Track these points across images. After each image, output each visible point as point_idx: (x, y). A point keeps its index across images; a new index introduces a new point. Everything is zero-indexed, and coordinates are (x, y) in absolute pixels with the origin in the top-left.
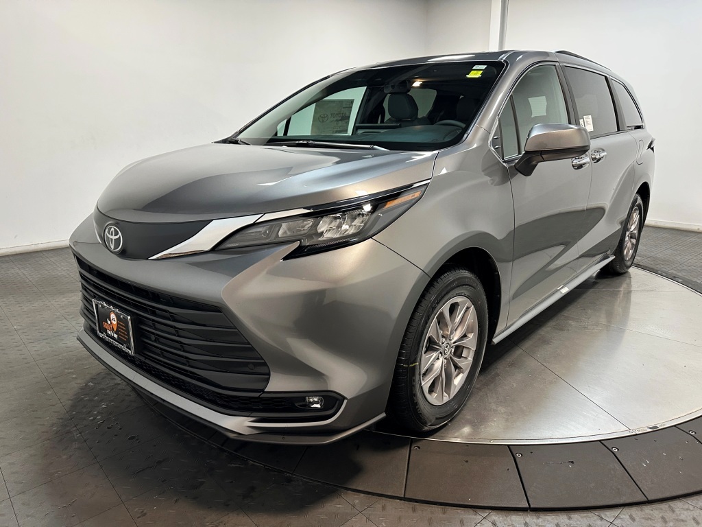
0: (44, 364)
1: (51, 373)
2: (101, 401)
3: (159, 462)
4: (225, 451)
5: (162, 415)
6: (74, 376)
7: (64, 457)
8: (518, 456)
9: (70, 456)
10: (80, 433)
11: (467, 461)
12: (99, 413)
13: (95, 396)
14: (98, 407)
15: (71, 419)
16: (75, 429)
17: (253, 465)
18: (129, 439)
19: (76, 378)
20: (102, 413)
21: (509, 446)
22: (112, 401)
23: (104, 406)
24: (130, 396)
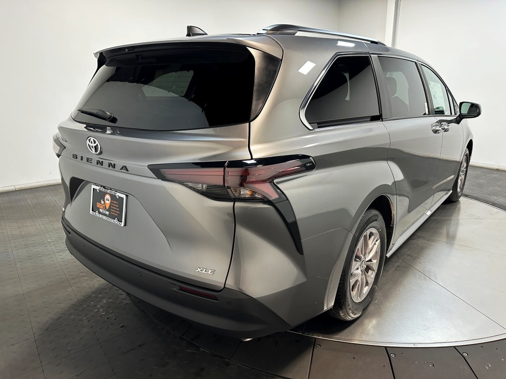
0: (67, 269)
1: (71, 275)
2: (103, 298)
3: (140, 346)
4: (184, 340)
5: (143, 310)
6: (86, 278)
7: (78, 338)
8: (392, 356)
9: (81, 339)
10: (89, 321)
11: (354, 358)
12: (102, 307)
13: (99, 294)
14: (101, 302)
15: (83, 310)
16: (85, 318)
17: (203, 351)
18: (121, 327)
19: (87, 280)
20: (103, 307)
21: (386, 347)
22: (110, 298)
23: (105, 302)
24: (122, 295)
